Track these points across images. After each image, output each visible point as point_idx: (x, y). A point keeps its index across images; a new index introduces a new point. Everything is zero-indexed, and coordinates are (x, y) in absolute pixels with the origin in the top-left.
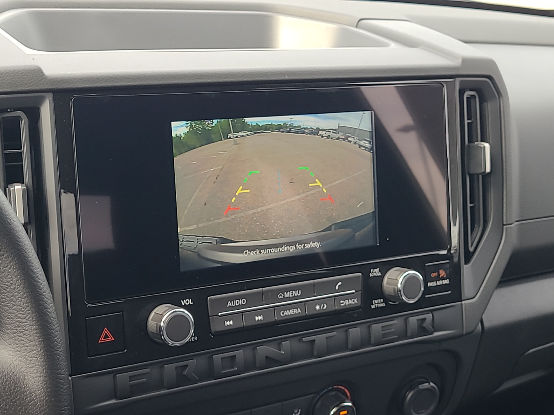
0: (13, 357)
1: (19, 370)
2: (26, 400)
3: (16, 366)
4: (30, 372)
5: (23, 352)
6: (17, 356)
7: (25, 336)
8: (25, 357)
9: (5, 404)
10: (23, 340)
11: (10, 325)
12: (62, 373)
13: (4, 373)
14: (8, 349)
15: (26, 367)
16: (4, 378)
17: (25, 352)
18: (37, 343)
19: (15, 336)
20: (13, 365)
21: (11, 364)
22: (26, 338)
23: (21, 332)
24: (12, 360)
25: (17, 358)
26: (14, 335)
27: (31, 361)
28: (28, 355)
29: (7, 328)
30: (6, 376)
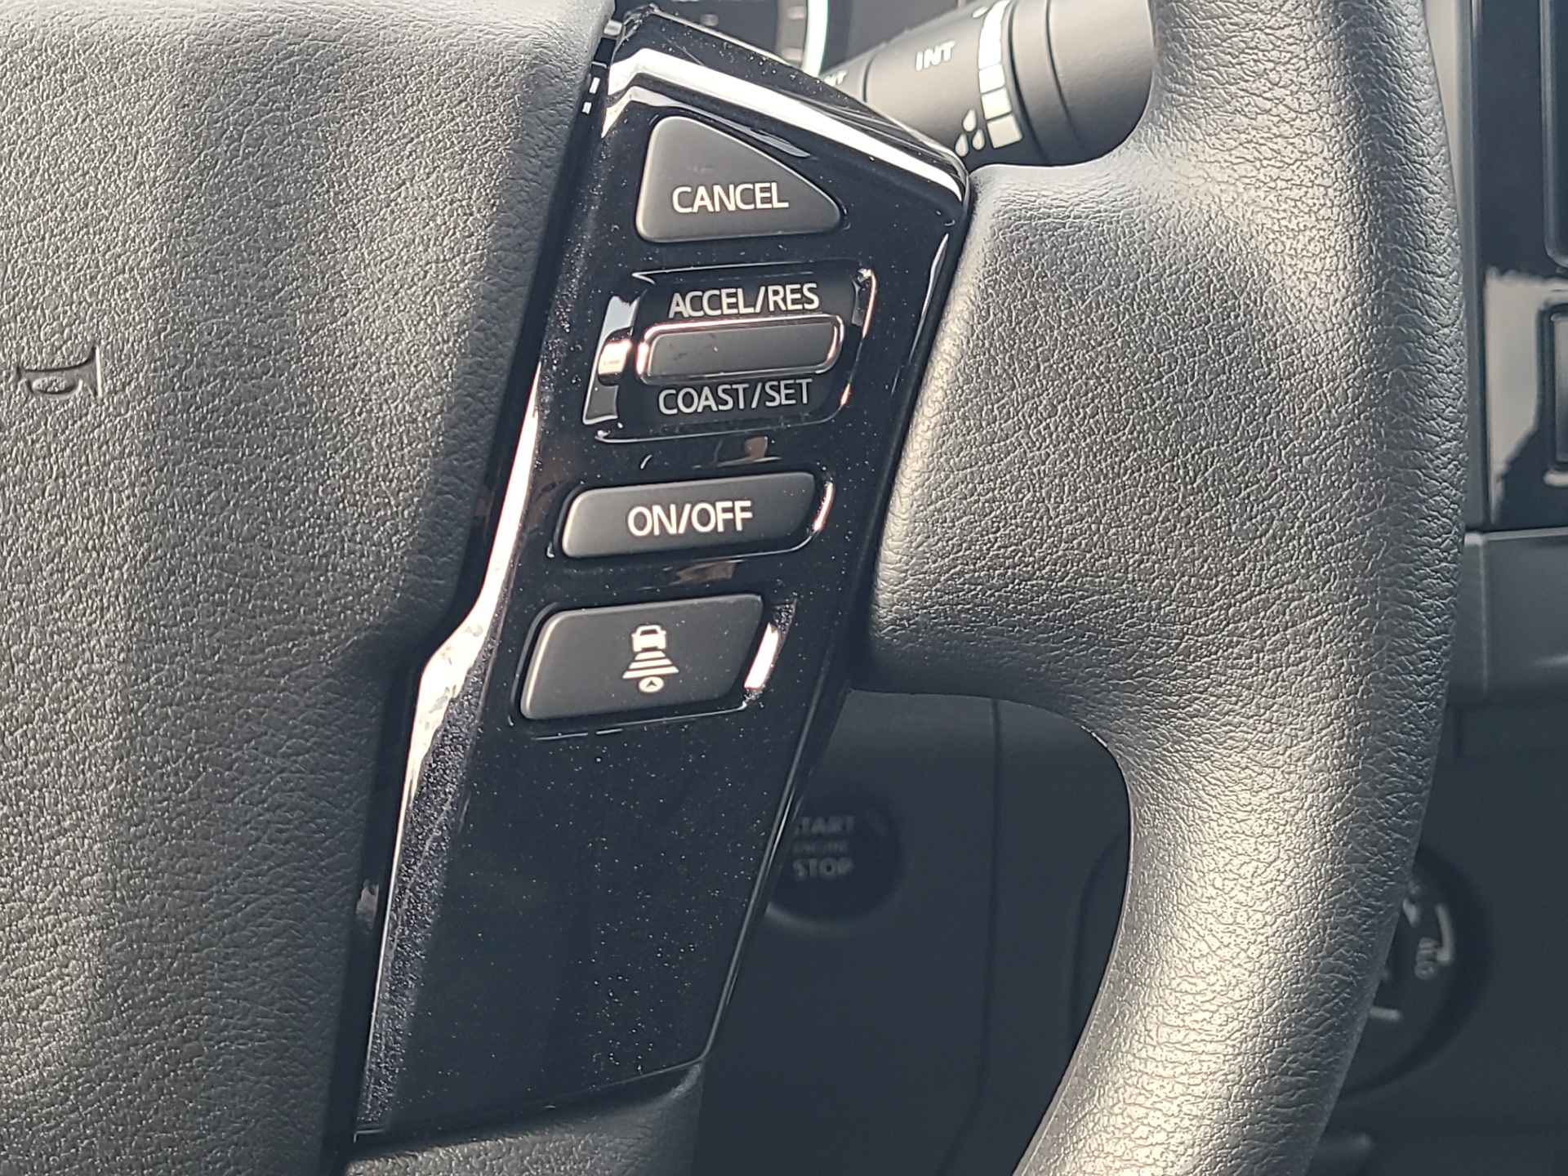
0: (1223, 187)
1: (1246, 243)
2: (1268, 366)
3: (1232, 224)
4: (1293, 252)
5: (1265, 163)
6: (1238, 183)
7: (1278, 92)
8: (1273, 185)
9: (1179, 375)
10: (1268, 112)
11: (1216, 45)
12: (1433, 267)
13: (1183, 251)
14: (1202, 158)
15: (1276, 228)
16: (1178, 270)
17: (1272, 162)
18: (1326, 123)
19: (1233, 96)
20: (1220, 220)
21: (1213, 216)
22: (1282, 101)
23: (1258, 76)
24: (1217, 200)
25: (1241, 190)
26: (1233, 89)
27: (1299, 203)
28: (1288, 174)
29: (1200, 62)
30: (1188, 263)
